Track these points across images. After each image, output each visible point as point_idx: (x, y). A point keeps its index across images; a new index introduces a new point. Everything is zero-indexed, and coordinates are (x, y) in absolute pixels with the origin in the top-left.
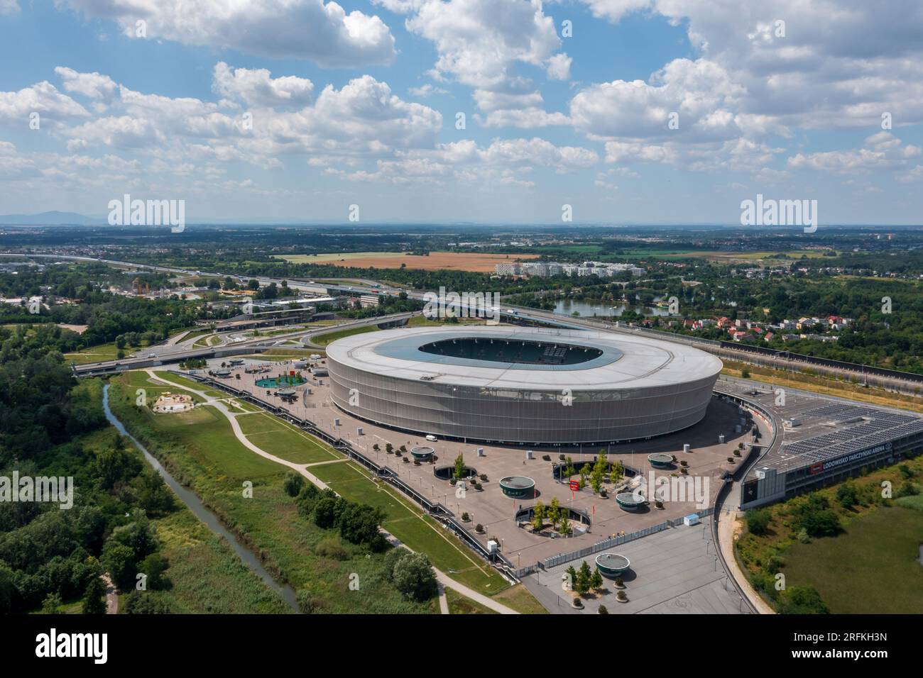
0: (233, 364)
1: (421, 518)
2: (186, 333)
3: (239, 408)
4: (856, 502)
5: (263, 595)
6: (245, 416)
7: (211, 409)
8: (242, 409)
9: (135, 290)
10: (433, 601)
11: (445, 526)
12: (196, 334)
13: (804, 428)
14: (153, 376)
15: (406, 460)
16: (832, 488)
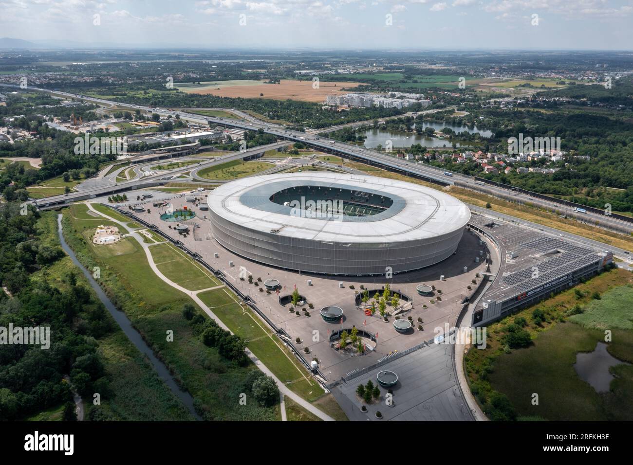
0: (145, 197)
1: (270, 337)
2: (111, 166)
3: (151, 238)
4: (544, 320)
5: (172, 403)
6: (155, 246)
7: (132, 240)
8: (152, 239)
9: (72, 122)
10: (277, 406)
11: (285, 344)
12: (118, 167)
13: (519, 260)
14: (91, 208)
15: (261, 290)
16: (531, 309)
